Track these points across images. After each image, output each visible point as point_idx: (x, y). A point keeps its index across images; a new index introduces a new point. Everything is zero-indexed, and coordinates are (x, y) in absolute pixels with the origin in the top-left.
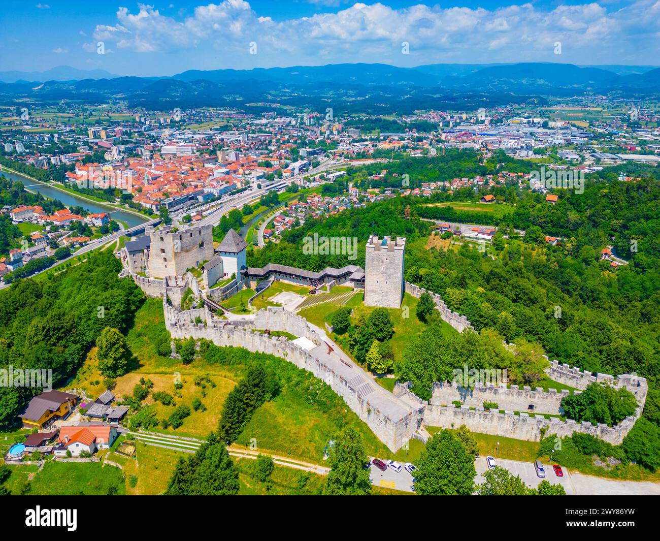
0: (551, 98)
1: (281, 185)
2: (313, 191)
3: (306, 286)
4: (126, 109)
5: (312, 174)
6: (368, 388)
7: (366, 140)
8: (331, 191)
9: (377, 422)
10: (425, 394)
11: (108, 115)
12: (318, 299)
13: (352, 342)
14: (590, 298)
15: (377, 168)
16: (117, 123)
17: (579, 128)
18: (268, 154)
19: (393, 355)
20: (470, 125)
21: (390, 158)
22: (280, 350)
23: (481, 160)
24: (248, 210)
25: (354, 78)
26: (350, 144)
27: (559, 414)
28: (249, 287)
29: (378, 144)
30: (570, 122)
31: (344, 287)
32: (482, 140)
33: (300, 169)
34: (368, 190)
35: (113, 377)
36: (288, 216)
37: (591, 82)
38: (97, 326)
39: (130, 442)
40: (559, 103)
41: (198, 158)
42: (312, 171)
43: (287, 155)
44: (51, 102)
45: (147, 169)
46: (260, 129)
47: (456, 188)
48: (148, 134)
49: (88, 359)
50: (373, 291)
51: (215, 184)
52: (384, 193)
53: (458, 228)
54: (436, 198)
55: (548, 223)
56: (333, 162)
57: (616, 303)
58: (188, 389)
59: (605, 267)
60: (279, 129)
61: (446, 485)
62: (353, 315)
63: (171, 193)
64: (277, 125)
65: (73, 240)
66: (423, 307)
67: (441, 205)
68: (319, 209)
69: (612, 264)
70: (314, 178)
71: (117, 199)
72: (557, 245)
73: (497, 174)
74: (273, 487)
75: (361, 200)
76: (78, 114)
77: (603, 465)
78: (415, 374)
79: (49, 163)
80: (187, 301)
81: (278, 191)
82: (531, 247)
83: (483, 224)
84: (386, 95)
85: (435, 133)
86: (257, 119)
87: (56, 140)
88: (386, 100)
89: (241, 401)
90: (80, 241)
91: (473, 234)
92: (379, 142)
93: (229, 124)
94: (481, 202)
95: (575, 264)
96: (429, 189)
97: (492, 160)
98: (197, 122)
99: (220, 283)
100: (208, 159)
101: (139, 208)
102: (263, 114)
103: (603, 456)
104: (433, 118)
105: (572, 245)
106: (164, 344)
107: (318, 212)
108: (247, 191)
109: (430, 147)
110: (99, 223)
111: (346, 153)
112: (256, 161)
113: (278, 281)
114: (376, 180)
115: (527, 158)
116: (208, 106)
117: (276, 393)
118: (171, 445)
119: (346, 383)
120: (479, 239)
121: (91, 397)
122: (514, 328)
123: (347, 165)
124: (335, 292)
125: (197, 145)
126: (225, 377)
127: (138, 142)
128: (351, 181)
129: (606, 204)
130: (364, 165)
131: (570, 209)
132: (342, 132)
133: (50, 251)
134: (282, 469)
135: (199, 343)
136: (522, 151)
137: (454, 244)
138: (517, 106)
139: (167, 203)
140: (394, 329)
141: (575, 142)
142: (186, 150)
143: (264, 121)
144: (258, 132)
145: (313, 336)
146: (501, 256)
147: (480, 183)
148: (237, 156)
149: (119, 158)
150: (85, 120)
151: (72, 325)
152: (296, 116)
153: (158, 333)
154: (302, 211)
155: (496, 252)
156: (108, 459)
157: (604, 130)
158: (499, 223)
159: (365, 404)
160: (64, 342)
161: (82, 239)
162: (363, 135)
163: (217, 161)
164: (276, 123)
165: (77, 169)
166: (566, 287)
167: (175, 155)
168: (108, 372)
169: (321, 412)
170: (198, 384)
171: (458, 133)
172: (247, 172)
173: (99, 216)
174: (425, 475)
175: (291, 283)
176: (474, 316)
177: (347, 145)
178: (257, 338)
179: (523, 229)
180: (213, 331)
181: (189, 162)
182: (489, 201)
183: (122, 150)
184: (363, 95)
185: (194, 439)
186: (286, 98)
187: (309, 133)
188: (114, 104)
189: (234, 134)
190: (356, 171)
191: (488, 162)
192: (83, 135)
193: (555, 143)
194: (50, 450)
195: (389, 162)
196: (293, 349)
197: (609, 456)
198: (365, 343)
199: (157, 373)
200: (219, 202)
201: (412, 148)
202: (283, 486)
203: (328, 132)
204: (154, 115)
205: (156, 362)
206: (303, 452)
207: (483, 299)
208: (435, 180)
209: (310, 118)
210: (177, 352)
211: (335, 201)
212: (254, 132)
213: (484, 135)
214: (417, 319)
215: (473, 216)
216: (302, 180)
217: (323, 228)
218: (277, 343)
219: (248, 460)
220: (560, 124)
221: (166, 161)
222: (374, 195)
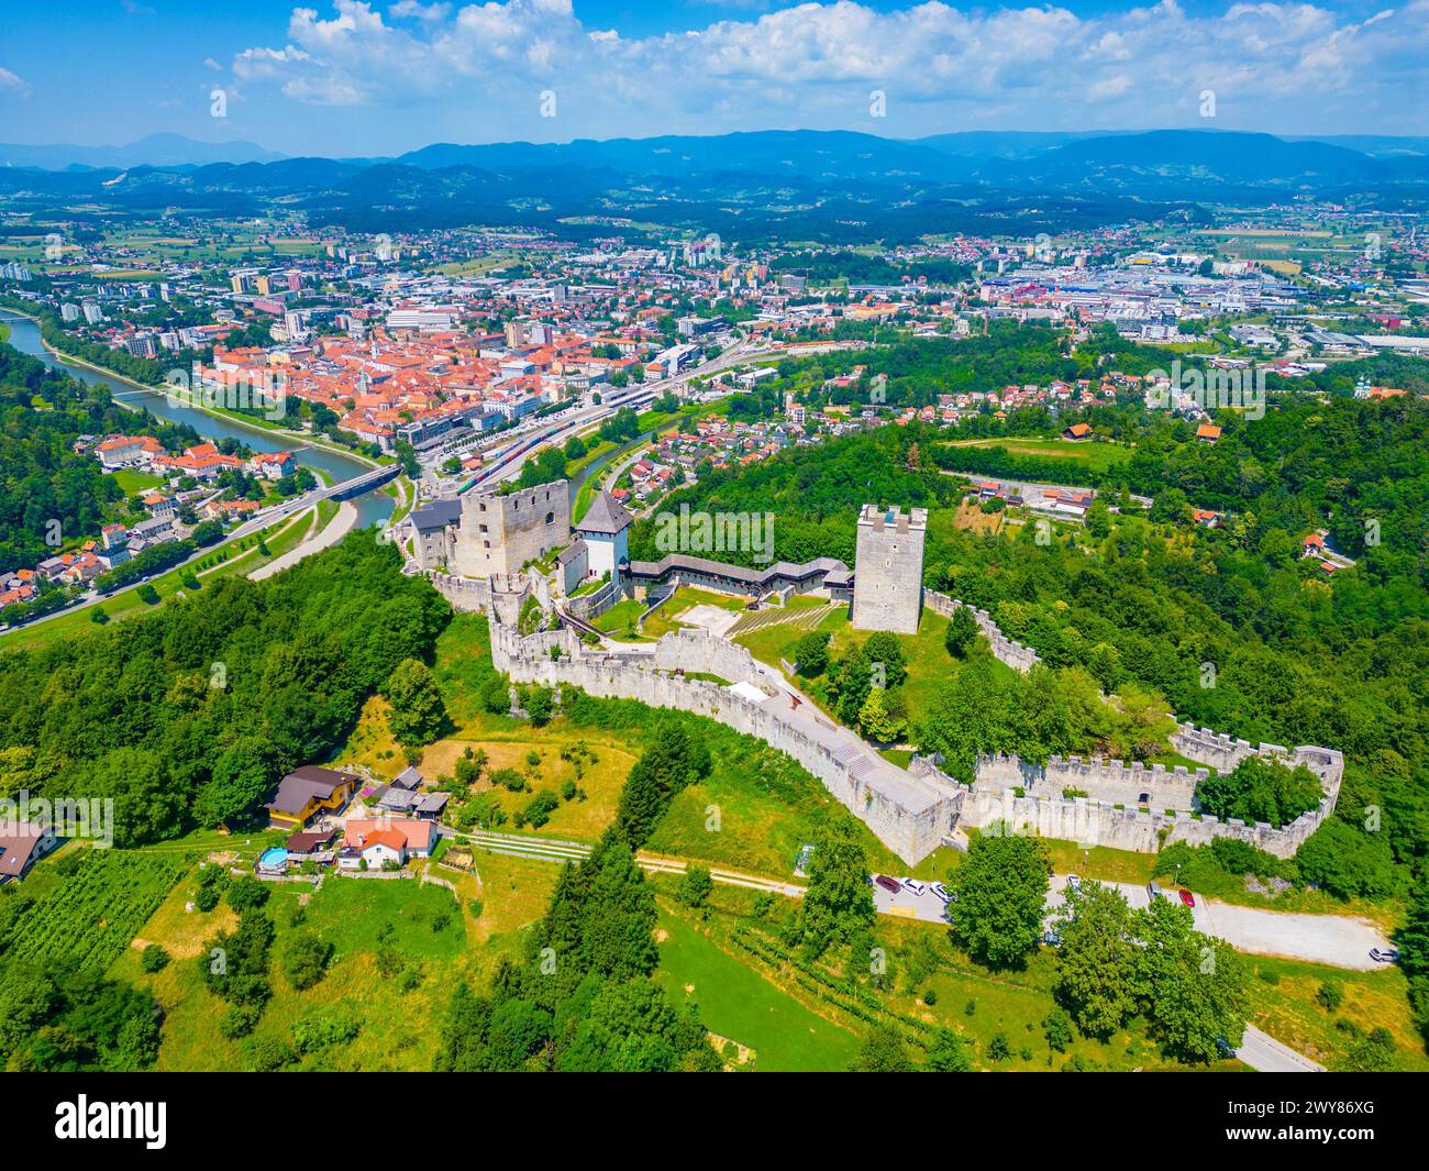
0: (1221, 208)
1: (641, 396)
2: (710, 409)
3: (737, 596)
4: (304, 230)
5: (706, 373)
6: (865, 764)
7: (817, 300)
8: (747, 410)
9: (885, 817)
10: (963, 774)
11: (267, 242)
12: (763, 618)
13: (834, 690)
14: (1277, 630)
15: (843, 362)
16: (287, 261)
17: (1278, 276)
18: (612, 329)
19: (905, 712)
20: (1043, 269)
21: (870, 340)
22: (706, 703)
23: (1065, 348)
24: (577, 450)
25: (790, 163)
26: (784, 308)
27: (1193, 809)
28: (631, 596)
29: (844, 308)
30: (1261, 262)
31: (812, 598)
32: (1067, 301)
33: (681, 363)
34: (826, 409)
35: (418, 745)
36: (660, 462)
37: (1308, 174)
38: (379, 659)
39: (462, 847)
40: (1238, 218)
41: (465, 337)
42: (705, 366)
43: (651, 333)
44: (143, 212)
45: (361, 360)
46: (591, 274)
47: (1012, 407)
48: (356, 285)
49: (363, 716)
50: (866, 603)
51: (505, 393)
52: (859, 416)
53: (1016, 490)
54: (973, 429)
55: (1200, 482)
56: (748, 348)
57: (1326, 642)
58: (550, 765)
59: (1313, 571)
60: (633, 274)
61: (1001, 902)
62: (832, 645)
63: (415, 412)
64: (628, 266)
65: (225, 506)
66: (957, 632)
67: (983, 444)
68: (724, 449)
69: (1323, 565)
70: (711, 383)
71: (305, 424)
72: (1216, 528)
73: (1098, 378)
74: (714, 916)
75: (811, 431)
76: (203, 238)
77: (1263, 890)
78: (947, 740)
79: (157, 347)
80: (529, 619)
81: (637, 408)
82: (1163, 530)
83: (1068, 483)
84: (860, 201)
85: (966, 286)
86: (583, 253)
87: (165, 297)
88: (859, 213)
89: (652, 779)
90: (239, 510)
91: (1047, 504)
92: (846, 304)
93: (525, 264)
94: (1065, 439)
95: (1250, 565)
96: (955, 408)
97: (1087, 348)
98: (457, 258)
99: (584, 589)
100: (485, 341)
101: (352, 442)
102: (597, 240)
103: (1263, 876)
104: (963, 252)
105: (1248, 528)
106: (498, 692)
107: (722, 454)
108: (572, 409)
109: (956, 317)
110: (275, 473)
111: (776, 329)
112: (587, 345)
113: (686, 585)
114: (843, 389)
115: (1165, 342)
116: (478, 224)
117: (705, 771)
118: (534, 853)
119: (828, 755)
120: (1057, 513)
121: (381, 778)
122: (1119, 670)
123: (779, 353)
124: (793, 606)
125: (462, 309)
126: (613, 747)
127: (335, 303)
128: (788, 389)
129: (1317, 445)
130: (816, 354)
131: (1244, 455)
132: (768, 281)
133: (182, 528)
134: (727, 887)
135: (560, 691)
136: (1155, 327)
137: (1007, 524)
138: (1144, 226)
139: (410, 433)
140: (907, 669)
141: (1269, 308)
142: (439, 321)
143: (598, 257)
144: (587, 281)
145: (761, 680)
146: (1103, 549)
147: (1063, 397)
148: (547, 334)
149: (302, 336)
150: (220, 253)
151: (338, 656)
152: (665, 247)
153: (480, 674)
154: (687, 453)
155: (1093, 541)
156: (429, 873)
157: (1333, 282)
158: (1100, 482)
159: (862, 788)
160: (324, 684)
161: (243, 505)
162: (811, 290)
163: (505, 344)
164: (624, 261)
165: (217, 360)
166: (1230, 610)
167: (416, 330)
168: (410, 735)
169: (785, 803)
170: (567, 757)
171: (1016, 287)
172: (569, 369)
173: (276, 458)
174: (967, 889)
175: (711, 590)
176: (1048, 649)
177: (777, 309)
178: (664, 683)
179: (1149, 494)
180: (584, 669)
181: (447, 345)
182: (1081, 436)
183: (304, 318)
184: (812, 200)
185: (572, 844)
186: (643, 205)
187: (696, 285)
188: (278, 217)
189: (536, 285)
190: (799, 368)
191: (1079, 351)
192: (221, 285)
193: (1225, 310)
194: (330, 859)
195: (868, 349)
196: (729, 700)
197: (1273, 876)
198: (859, 690)
199: (492, 740)
200: (515, 431)
201: (918, 319)
202: (729, 913)
203: (737, 283)
204: (364, 241)
205: (483, 723)
206: (761, 863)
207: (1065, 621)
208: (968, 388)
209: (697, 251)
210: (521, 706)
211: (756, 430)
212: (578, 282)
213: (1073, 290)
214: (947, 654)
215: (1047, 467)
216: (686, 388)
217: (739, 487)
218: (700, 690)
219: (667, 875)
220: (1237, 267)
221: (400, 343)
222: (838, 420)
